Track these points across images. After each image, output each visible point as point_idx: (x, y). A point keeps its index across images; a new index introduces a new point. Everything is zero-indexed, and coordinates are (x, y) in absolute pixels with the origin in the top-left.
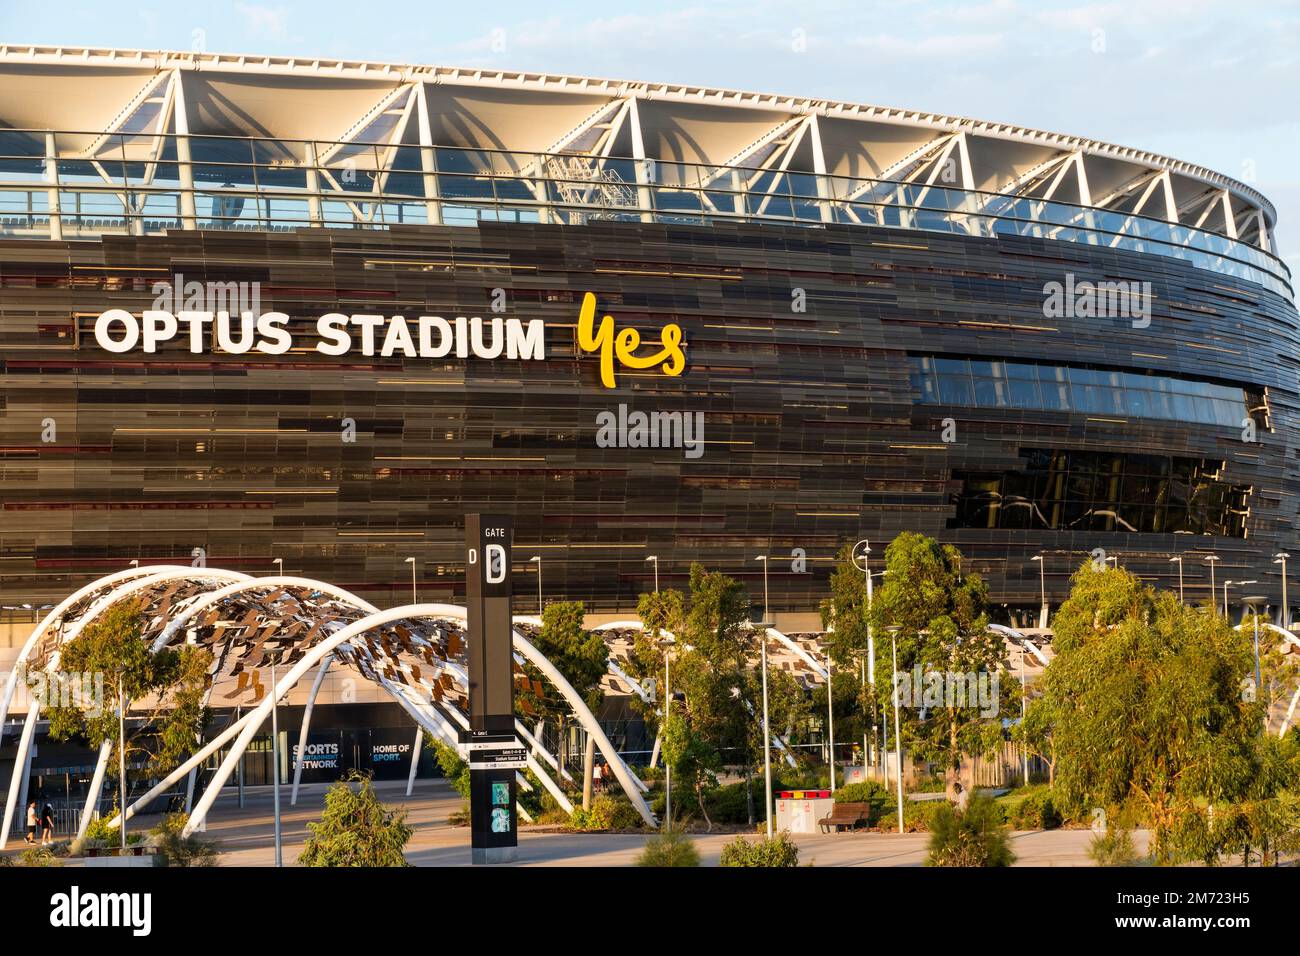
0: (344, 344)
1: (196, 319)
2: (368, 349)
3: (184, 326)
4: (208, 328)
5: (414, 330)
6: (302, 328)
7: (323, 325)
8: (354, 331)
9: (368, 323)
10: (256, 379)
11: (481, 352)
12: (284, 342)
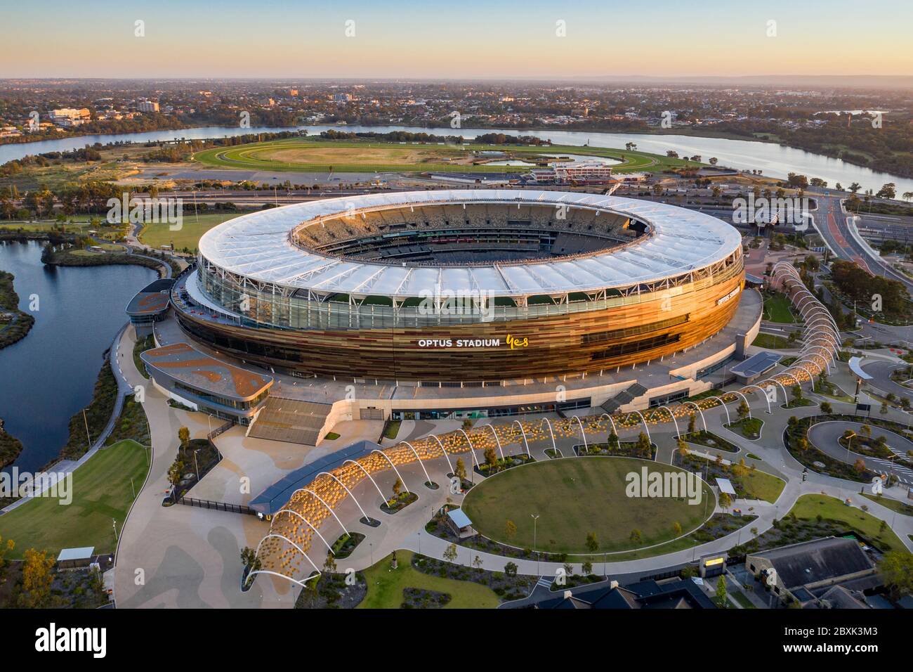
0: (461, 345)
1: (435, 341)
2: (466, 345)
3: (433, 343)
4: (438, 343)
5: (475, 343)
6: (454, 341)
7: (458, 342)
8: (464, 343)
9: (466, 341)
10: (446, 350)
11: (487, 345)
12: (451, 345)
